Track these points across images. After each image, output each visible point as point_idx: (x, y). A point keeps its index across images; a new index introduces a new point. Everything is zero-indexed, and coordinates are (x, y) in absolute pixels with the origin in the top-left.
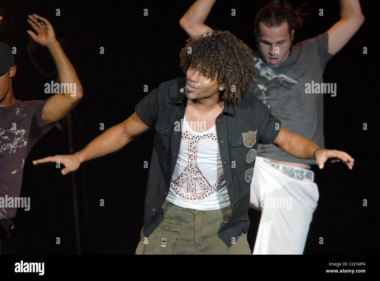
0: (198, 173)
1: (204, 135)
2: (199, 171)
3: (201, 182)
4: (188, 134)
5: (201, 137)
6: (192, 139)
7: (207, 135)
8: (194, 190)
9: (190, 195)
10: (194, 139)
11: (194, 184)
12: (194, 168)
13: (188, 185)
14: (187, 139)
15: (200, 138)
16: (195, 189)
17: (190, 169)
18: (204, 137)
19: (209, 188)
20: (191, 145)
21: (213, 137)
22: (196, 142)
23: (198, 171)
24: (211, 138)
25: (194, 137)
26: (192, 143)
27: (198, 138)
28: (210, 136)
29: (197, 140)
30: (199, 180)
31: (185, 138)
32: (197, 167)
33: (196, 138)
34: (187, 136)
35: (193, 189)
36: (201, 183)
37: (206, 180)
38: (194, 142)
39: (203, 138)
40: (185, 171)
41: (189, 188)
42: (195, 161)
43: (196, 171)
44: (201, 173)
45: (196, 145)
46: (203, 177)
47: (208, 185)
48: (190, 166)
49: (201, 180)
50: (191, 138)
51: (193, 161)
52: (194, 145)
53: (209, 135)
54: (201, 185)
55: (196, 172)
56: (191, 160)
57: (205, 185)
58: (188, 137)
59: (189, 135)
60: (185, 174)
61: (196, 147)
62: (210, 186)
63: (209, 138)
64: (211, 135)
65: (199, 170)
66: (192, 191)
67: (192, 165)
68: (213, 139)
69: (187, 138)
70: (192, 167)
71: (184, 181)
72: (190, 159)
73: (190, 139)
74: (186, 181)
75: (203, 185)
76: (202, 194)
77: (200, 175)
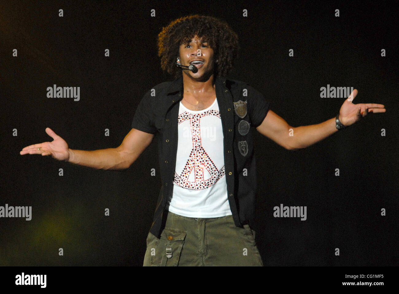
0: (204, 155)
1: (205, 113)
2: (205, 153)
3: (208, 165)
4: (188, 114)
5: (202, 114)
6: (193, 118)
7: (208, 112)
8: (202, 177)
9: (199, 184)
10: (195, 118)
11: (201, 170)
12: (199, 150)
13: (196, 172)
14: (188, 120)
15: (201, 116)
16: (202, 175)
17: (195, 152)
18: (205, 114)
19: (216, 173)
20: (193, 124)
21: (214, 113)
22: (197, 120)
23: (203, 153)
24: (213, 114)
25: (194, 116)
26: (194, 122)
27: (199, 116)
28: (211, 113)
29: (198, 118)
30: (206, 163)
31: (185, 119)
32: (202, 149)
33: (197, 116)
34: (187, 117)
35: (201, 175)
36: (208, 167)
37: (213, 164)
38: (196, 120)
39: (203, 115)
40: (190, 156)
41: (197, 175)
42: (200, 142)
43: (202, 153)
44: (207, 155)
45: (198, 123)
46: (209, 160)
47: (215, 169)
48: (195, 148)
49: (208, 163)
50: (191, 117)
51: (197, 142)
52: (196, 124)
53: (209, 112)
54: (208, 169)
55: (202, 155)
56: (195, 142)
57: (212, 169)
58: (189, 117)
59: (189, 116)
60: (191, 159)
61: (198, 126)
62: (217, 170)
63: (210, 114)
64: (212, 111)
65: (204, 151)
66: (201, 178)
67: (197, 147)
68: (214, 115)
69: (187, 118)
70: (197, 150)
71: (191, 168)
72: (194, 140)
73: (191, 119)
74: (193, 168)
75: (210, 169)
76: (210, 180)
77: (206, 158)
